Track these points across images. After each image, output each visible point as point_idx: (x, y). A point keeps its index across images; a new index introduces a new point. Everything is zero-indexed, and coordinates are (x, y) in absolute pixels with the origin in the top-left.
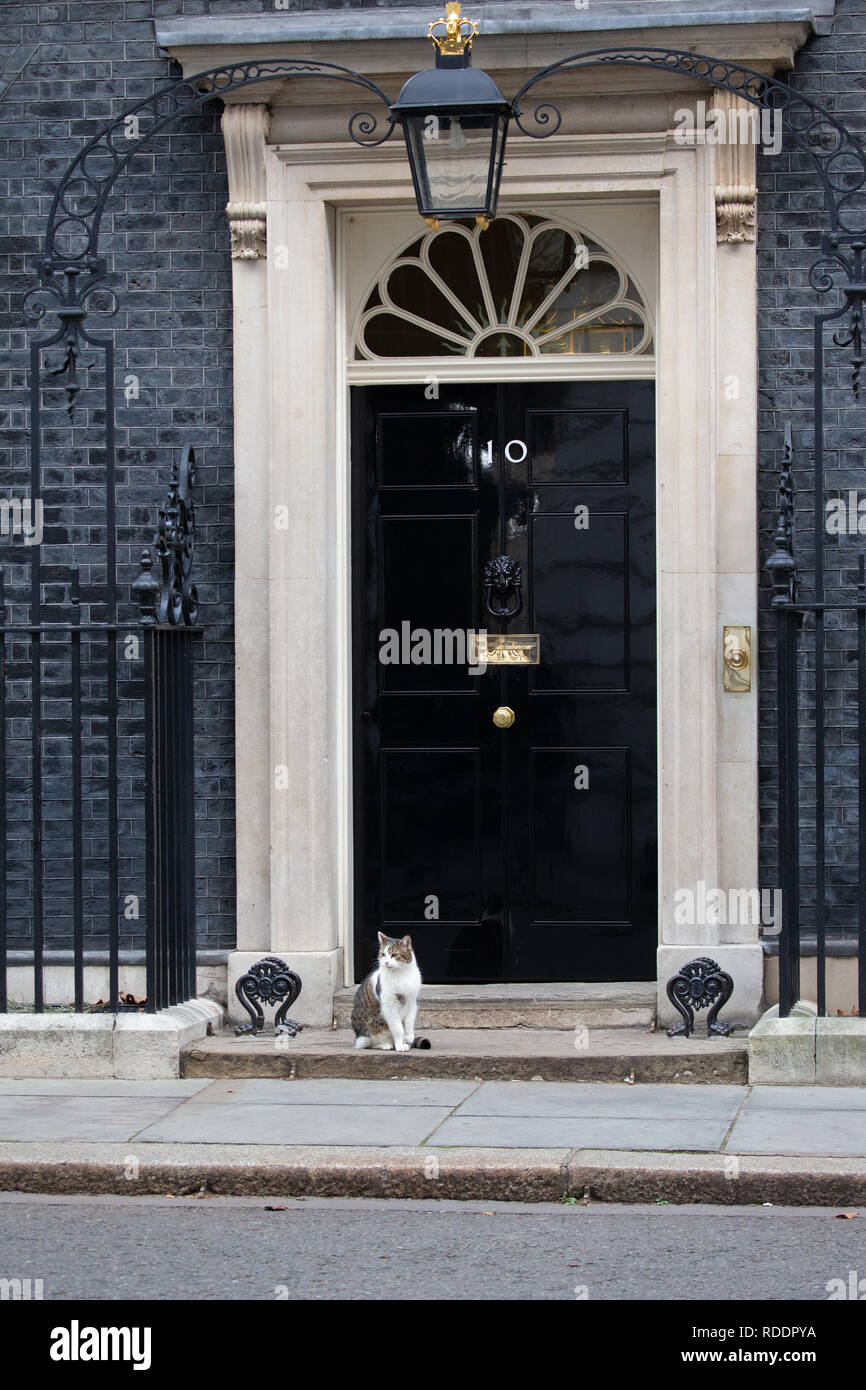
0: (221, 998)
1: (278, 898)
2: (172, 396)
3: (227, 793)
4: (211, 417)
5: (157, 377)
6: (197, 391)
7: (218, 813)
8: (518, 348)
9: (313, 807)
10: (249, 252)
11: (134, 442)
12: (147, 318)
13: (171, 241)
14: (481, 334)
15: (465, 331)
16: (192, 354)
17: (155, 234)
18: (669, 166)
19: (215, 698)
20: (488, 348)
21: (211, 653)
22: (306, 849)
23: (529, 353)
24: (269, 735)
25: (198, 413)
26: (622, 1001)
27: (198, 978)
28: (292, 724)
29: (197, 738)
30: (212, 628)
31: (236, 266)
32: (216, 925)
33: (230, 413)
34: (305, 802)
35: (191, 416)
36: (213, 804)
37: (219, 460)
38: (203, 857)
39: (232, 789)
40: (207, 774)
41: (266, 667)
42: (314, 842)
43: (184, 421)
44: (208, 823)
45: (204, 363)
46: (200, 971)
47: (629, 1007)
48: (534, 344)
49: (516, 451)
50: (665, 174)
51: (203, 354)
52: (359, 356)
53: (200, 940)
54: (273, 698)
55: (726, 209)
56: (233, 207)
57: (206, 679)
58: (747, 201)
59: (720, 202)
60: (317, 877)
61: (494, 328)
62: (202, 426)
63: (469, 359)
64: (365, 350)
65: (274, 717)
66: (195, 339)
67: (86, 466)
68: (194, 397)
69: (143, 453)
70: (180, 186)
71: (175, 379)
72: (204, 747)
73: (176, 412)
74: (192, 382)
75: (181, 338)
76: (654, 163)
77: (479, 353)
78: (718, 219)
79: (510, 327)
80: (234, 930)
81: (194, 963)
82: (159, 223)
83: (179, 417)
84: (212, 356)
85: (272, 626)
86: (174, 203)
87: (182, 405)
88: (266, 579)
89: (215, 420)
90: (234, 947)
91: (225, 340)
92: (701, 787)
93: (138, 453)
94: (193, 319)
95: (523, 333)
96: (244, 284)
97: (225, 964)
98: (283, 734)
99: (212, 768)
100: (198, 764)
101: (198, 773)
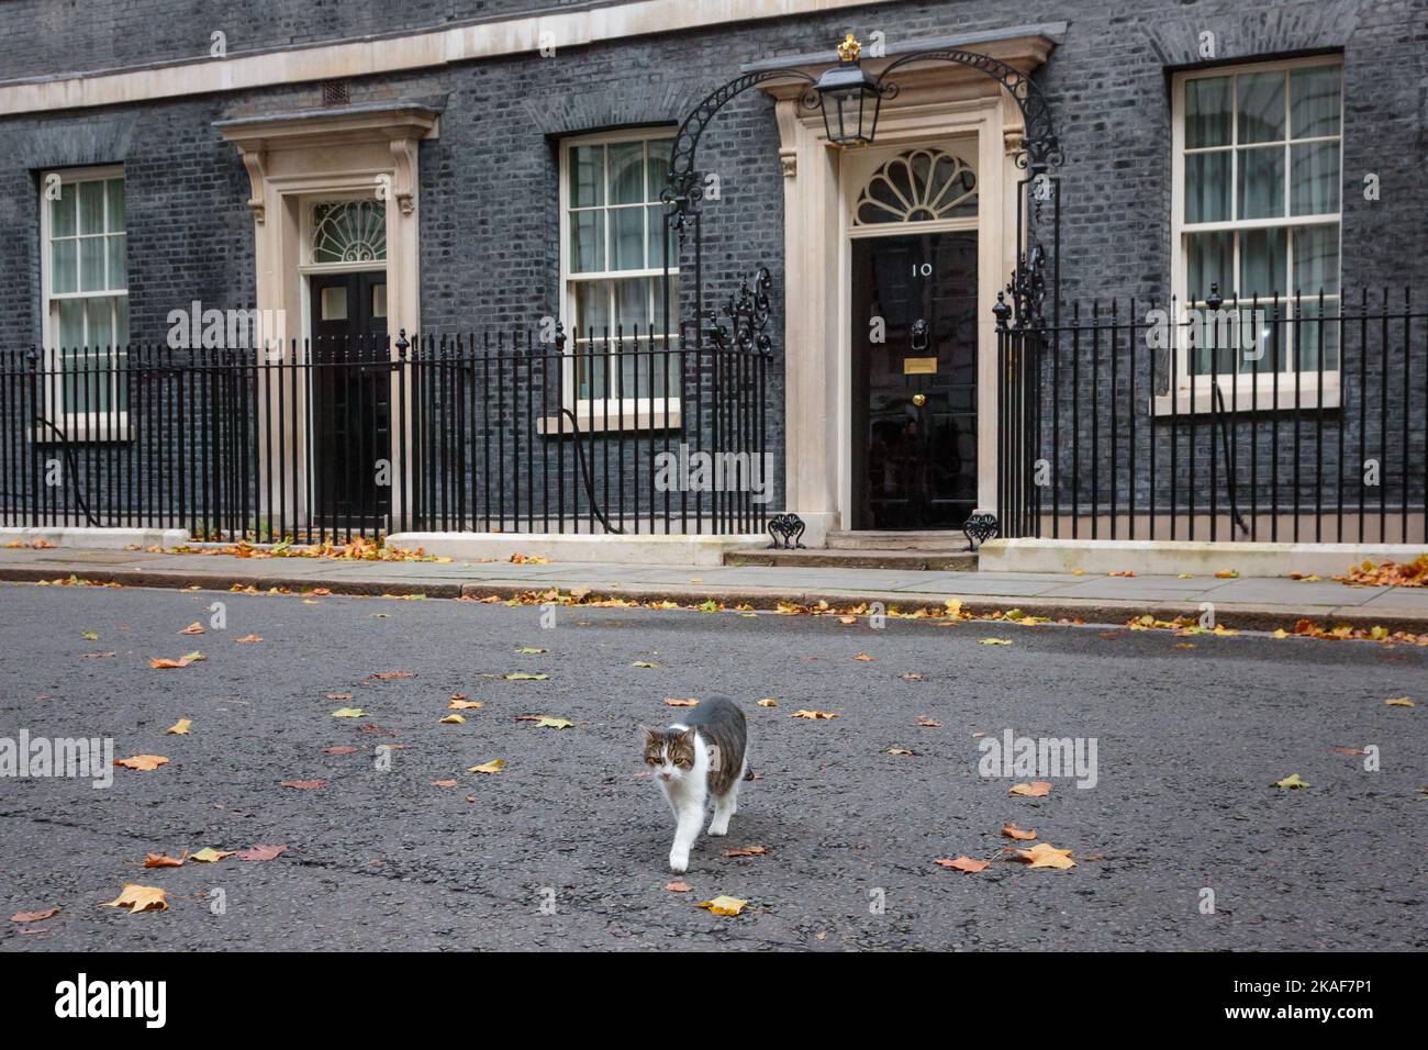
2: (760, 245)
4: (777, 254)
6: (770, 242)
8: (927, 216)
10: (790, 172)
11: (744, 269)
12: (750, 208)
13: (760, 170)
14: (911, 210)
15: (904, 210)
16: (769, 224)
17: (753, 167)
18: (982, 117)
19: (778, 390)
20: (915, 217)
21: (777, 369)
22: (817, 462)
23: (932, 218)
25: (772, 254)
28: (809, 401)
30: (777, 357)
31: (786, 180)
32: (778, 500)
33: (784, 251)
35: (769, 254)
36: (777, 442)
39: (784, 434)
40: (775, 427)
41: (797, 375)
42: (820, 460)
43: (766, 258)
45: (772, 228)
46: (767, 521)
48: (935, 214)
49: (926, 270)
50: (982, 121)
51: (773, 224)
52: (855, 224)
55: (1010, 137)
56: (782, 150)
58: (1019, 132)
59: (1006, 133)
61: (917, 206)
62: (773, 259)
63: (905, 223)
64: (859, 221)
65: (802, 398)
66: (770, 217)
67: (723, 281)
68: (770, 245)
70: (764, 143)
71: (762, 237)
73: (762, 252)
74: (769, 238)
75: (765, 216)
76: (975, 116)
77: (910, 220)
78: (1006, 142)
79: (924, 206)
80: (785, 502)
82: (755, 161)
83: (764, 255)
84: (776, 225)
85: (799, 355)
86: (761, 151)
87: (765, 249)
88: (797, 335)
89: (779, 256)
90: (785, 509)
91: (781, 217)
94: (769, 207)
95: (930, 209)
96: (789, 188)
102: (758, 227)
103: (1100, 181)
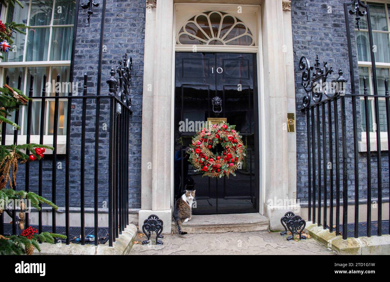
0: (136, 224)
1: (155, 194)
2: (126, 46)
3: (139, 161)
4: (137, 52)
5: (123, 40)
6: (134, 44)
7: (136, 167)
8: (220, 43)
9: (165, 166)
10: (151, 5)
11: (115, 58)
12: (120, 25)
13: (129, 5)
14: (210, 40)
15: (206, 39)
16: (133, 34)
17: (124, 4)
19: (136, 133)
20: (212, 43)
21: (135, 119)
22: (163, 179)
23: (223, 45)
24: (152, 143)
25: (134, 50)
26: (259, 224)
27: (129, 218)
28: (160, 140)
29: (130, 145)
30: (135, 112)
32: (135, 201)
33: (143, 49)
34: (163, 164)
35: (132, 51)
36: (134, 165)
37: (139, 63)
38: (131, 181)
39: (141, 160)
40: (133, 155)
41: (152, 123)
42: (166, 177)
43: (129, 52)
44: (133, 170)
45: (136, 37)
46: (130, 215)
47: (262, 225)
48: (224, 43)
49: (220, 70)
51: (136, 34)
53: (130, 206)
54: (154, 132)
55: (284, 1)
57: (133, 127)
60: (166, 188)
61: (214, 38)
62: (135, 54)
63: (207, 45)
64: (179, 43)
65: (154, 137)
66: (134, 30)
68: (133, 46)
69: (117, 61)
71: (128, 41)
72: (132, 147)
73: (127, 50)
74: (132, 42)
75: (130, 30)
77: (210, 44)
78: (283, 3)
79: (218, 38)
80: (140, 203)
81: (127, 213)
82: (126, 1)
84: (138, 35)
85: (154, 110)
87: (129, 48)
88: (153, 96)
89: (138, 52)
90: (140, 208)
91: (142, 31)
92: (282, 159)
93: (116, 61)
94: (134, 25)
97: (138, 214)
98: (156, 143)
99: (134, 153)
100: (130, 152)
101: (130, 155)
102: (125, 36)
103: (327, 31)
